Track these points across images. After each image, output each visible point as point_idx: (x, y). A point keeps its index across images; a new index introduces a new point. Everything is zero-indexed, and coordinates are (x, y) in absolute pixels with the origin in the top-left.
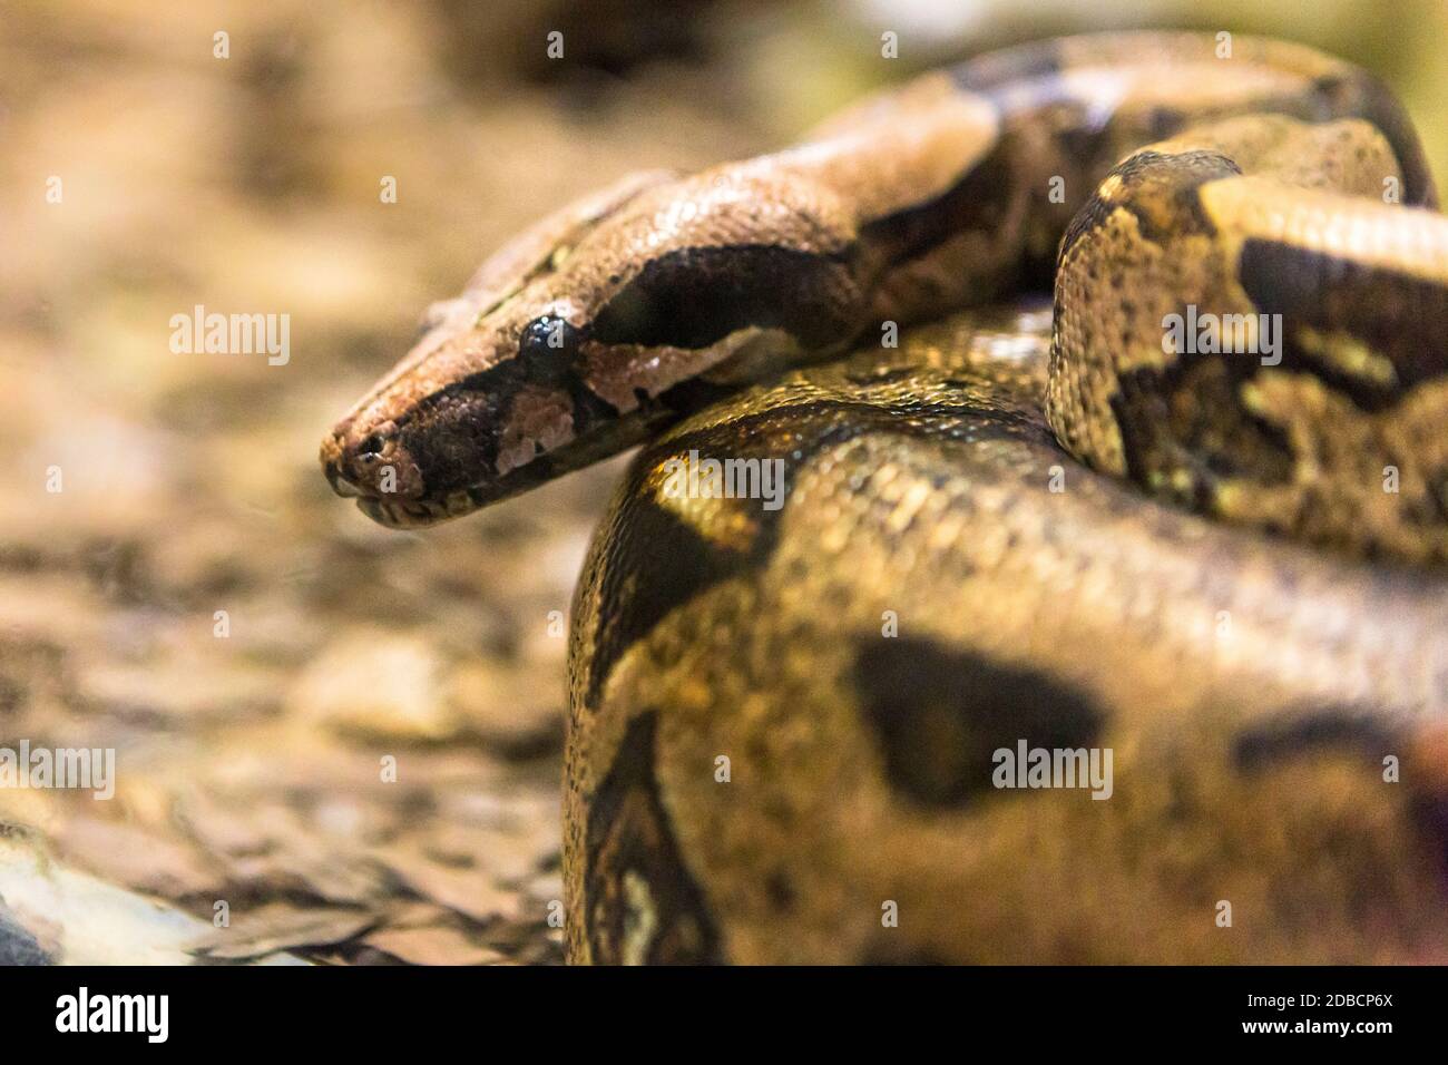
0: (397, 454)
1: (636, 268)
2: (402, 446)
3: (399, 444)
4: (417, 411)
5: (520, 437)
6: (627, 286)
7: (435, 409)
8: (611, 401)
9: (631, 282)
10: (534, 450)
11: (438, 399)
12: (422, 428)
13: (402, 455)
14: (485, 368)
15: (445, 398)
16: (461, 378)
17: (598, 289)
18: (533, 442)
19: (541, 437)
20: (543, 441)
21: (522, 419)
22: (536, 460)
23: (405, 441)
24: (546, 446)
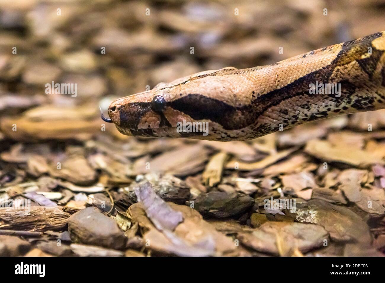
0: (117, 113)
1: (186, 94)
2: (119, 112)
3: (119, 111)
4: (127, 105)
5: (146, 122)
6: (182, 97)
7: (130, 106)
8: (170, 123)
9: (184, 97)
10: (148, 126)
11: (132, 104)
12: (125, 110)
13: (118, 114)
14: (145, 102)
15: (134, 105)
16: (140, 102)
17: (177, 95)
18: (148, 124)
19: (150, 124)
20: (151, 125)
21: (148, 118)
22: (148, 129)
23: (120, 111)
24: (151, 127)
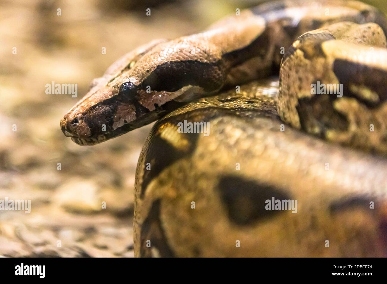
0: (82, 124)
1: (154, 67)
3: (83, 121)
4: (89, 111)
5: (120, 118)
6: (152, 73)
7: (94, 110)
8: (147, 107)
10: (124, 122)
11: (95, 107)
12: (90, 116)
13: (84, 124)
14: (109, 98)
15: (97, 107)
16: (102, 101)
17: (143, 74)
18: (123, 120)
19: (126, 118)
20: (126, 120)
21: (120, 113)
22: (125, 125)
23: (85, 120)
24: (127, 121)
